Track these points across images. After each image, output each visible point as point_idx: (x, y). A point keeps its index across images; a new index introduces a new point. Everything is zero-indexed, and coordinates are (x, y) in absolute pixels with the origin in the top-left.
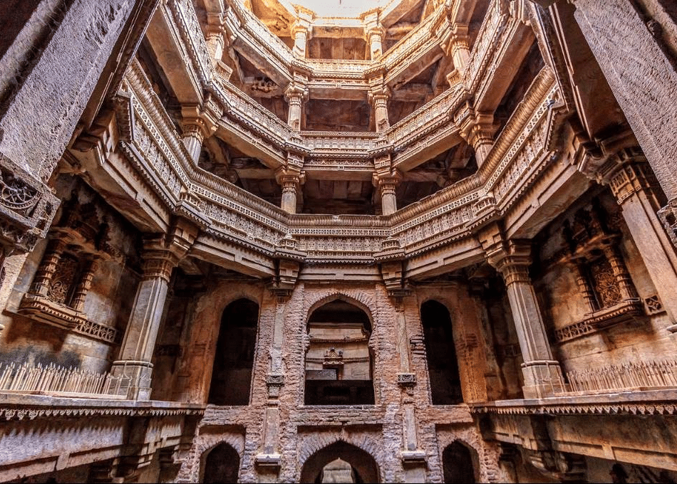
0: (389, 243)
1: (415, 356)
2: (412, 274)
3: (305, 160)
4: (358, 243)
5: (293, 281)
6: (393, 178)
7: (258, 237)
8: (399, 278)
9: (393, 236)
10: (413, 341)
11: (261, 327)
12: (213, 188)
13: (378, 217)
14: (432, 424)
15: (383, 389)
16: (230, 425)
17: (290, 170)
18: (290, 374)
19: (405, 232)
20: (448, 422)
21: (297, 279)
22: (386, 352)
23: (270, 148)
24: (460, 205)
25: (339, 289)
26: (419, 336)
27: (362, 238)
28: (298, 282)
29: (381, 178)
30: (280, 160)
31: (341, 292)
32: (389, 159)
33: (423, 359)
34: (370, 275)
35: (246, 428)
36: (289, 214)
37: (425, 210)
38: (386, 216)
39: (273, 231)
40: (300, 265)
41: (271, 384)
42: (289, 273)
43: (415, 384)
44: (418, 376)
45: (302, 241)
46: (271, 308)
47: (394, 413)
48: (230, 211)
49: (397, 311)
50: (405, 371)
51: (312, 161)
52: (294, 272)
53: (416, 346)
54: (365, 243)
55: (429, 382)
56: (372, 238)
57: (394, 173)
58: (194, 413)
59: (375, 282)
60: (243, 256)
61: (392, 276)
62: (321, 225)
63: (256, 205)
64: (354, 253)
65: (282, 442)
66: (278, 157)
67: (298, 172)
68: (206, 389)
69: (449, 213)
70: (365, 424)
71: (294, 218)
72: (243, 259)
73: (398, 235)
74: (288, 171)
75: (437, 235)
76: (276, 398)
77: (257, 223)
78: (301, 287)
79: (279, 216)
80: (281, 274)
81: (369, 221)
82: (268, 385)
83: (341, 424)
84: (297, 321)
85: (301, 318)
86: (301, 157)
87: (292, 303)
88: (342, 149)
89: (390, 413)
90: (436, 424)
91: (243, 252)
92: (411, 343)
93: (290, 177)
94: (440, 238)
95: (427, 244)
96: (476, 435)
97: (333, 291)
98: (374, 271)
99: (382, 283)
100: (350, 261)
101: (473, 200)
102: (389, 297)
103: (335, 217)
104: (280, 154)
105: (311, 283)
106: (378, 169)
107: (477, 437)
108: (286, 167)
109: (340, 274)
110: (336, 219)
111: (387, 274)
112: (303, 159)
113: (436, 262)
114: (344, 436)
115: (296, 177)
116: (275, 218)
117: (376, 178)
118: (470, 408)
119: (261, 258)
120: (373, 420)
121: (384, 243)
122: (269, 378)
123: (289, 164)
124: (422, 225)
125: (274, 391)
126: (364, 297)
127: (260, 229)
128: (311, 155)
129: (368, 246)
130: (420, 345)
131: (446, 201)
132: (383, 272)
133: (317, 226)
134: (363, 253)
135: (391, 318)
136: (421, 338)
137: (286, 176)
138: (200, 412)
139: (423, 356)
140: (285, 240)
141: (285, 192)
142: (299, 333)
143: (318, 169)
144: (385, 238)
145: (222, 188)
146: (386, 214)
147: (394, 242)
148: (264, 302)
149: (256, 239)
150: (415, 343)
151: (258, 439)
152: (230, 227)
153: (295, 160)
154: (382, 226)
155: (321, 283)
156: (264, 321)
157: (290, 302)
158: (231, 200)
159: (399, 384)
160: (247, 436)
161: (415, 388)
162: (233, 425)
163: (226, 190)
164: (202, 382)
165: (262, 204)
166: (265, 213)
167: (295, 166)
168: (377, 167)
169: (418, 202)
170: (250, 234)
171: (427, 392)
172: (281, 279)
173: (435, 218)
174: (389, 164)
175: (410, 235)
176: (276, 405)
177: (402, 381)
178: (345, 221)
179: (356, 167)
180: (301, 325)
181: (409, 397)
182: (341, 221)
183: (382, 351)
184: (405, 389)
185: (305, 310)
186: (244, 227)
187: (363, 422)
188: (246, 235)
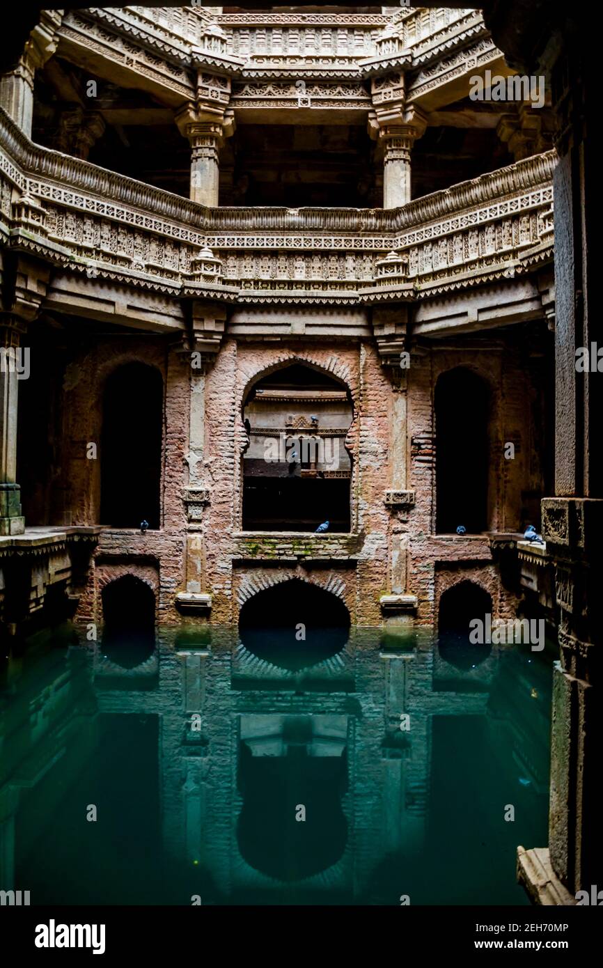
0: (389, 266)
1: (417, 464)
2: (424, 329)
3: (232, 88)
4: (333, 263)
5: (217, 339)
6: (409, 127)
7: (152, 263)
8: (401, 336)
9: (399, 252)
10: (415, 441)
11: (168, 416)
12: (64, 181)
13: (372, 211)
14: (431, 561)
15: (362, 513)
16: (135, 555)
17: (205, 112)
18: (218, 487)
19: (420, 246)
20: (455, 559)
21: (224, 334)
22: (372, 457)
23: (163, 69)
24: (519, 209)
25: (297, 351)
26: (428, 432)
27: (342, 254)
28: (227, 338)
29: (384, 126)
30: (183, 92)
31: (300, 356)
32: (401, 84)
33: (430, 469)
34: (351, 326)
35: (159, 560)
36: (205, 208)
37: (458, 209)
38: (387, 212)
39: (177, 245)
40: (227, 309)
41: (190, 502)
42: (210, 326)
43: (413, 507)
44: (418, 495)
45: (232, 261)
46: (183, 384)
47: (375, 546)
48: (98, 220)
49: (394, 391)
50: (400, 487)
51: (247, 88)
52: (217, 322)
53: (420, 448)
54: (347, 265)
55: (435, 503)
56: (359, 254)
57: (410, 116)
58: (85, 540)
59: (360, 339)
60: (129, 303)
61: (388, 331)
62: (264, 229)
63: (145, 199)
64: (324, 285)
65: (211, 579)
66: (177, 85)
67: (219, 115)
68: (95, 506)
69: (497, 223)
70: (331, 560)
71: (214, 214)
72: (129, 307)
73: (406, 251)
74: (200, 115)
75: (473, 263)
76: (199, 521)
77: (148, 235)
78: (233, 347)
79: (187, 214)
80: (195, 327)
81: (356, 220)
82: (187, 504)
83: (296, 558)
84: (226, 406)
85: (233, 400)
86: (223, 82)
87: (217, 376)
88: (308, 58)
89: (370, 545)
90: (436, 562)
91: (128, 295)
92: (413, 444)
93: (204, 126)
94: (478, 270)
95: (454, 278)
96: (494, 575)
97: (285, 356)
98: (358, 320)
99: (371, 342)
100: (317, 301)
101: (542, 202)
102: (383, 367)
103: (292, 211)
104: (182, 79)
105: (248, 339)
106: (379, 106)
107: (494, 578)
108: (196, 104)
109: (298, 325)
110: (293, 215)
111: (381, 327)
112: (229, 85)
113: (465, 314)
114: (300, 573)
115: (216, 125)
116: (178, 220)
117: (373, 124)
118: (491, 541)
119: (160, 302)
120: (344, 555)
121: (380, 267)
122: (186, 493)
123: (203, 101)
124: (449, 237)
125: (195, 512)
126: (339, 365)
127: (154, 246)
128: (246, 74)
129: (352, 270)
130: (427, 448)
131: (496, 196)
132: (375, 323)
133: (256, 229)
134: (343, 285)
135: (383, 403)
136: (430, 436)
137: (197, 125)
138: (93, 539)
139: (430, 465)
140: (200, 262)
141: (197, 158)
142: (230, 426)
143: (259, 106)
144: (384, 254)
145: (78, 177)
146: (388, 208)
147: (398, 265)
148: (169, 374)
149: (148, 267)
150: (419, 445)
151: (177, 574)
152: (102, 251)
153: (214, 92)
154: (381, 230)
155: (266, 339)
156: (174, 406)
157: (214, 373)
158: (98, 198)
159: (386, 505)
160: (161, 570)
161: (412, 512)
162: (140, 555)
163: (89, 180)
164: (88, 497)
165: (153, 195)
166: (159, 213)
167: (214, 104)
168: (377, 100)
169: (447, 191)
170: (137, 259)
171: (429, 518)
172: (197, 335)
173: (473, 229)
174: (400, 96)
175: (427, 252)
176: (199, 531)
177: (391, 502)
178: (309, 220)
179: (334, 101)
180: (233, 413)
181: (402, 524)
182: (302, 219)
183: (365, 456)
184: (396, 513)
185: (239, 387)
186: (126, 246)
187: (328, 558)
188: (129, 261)
